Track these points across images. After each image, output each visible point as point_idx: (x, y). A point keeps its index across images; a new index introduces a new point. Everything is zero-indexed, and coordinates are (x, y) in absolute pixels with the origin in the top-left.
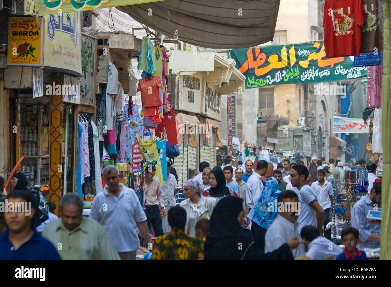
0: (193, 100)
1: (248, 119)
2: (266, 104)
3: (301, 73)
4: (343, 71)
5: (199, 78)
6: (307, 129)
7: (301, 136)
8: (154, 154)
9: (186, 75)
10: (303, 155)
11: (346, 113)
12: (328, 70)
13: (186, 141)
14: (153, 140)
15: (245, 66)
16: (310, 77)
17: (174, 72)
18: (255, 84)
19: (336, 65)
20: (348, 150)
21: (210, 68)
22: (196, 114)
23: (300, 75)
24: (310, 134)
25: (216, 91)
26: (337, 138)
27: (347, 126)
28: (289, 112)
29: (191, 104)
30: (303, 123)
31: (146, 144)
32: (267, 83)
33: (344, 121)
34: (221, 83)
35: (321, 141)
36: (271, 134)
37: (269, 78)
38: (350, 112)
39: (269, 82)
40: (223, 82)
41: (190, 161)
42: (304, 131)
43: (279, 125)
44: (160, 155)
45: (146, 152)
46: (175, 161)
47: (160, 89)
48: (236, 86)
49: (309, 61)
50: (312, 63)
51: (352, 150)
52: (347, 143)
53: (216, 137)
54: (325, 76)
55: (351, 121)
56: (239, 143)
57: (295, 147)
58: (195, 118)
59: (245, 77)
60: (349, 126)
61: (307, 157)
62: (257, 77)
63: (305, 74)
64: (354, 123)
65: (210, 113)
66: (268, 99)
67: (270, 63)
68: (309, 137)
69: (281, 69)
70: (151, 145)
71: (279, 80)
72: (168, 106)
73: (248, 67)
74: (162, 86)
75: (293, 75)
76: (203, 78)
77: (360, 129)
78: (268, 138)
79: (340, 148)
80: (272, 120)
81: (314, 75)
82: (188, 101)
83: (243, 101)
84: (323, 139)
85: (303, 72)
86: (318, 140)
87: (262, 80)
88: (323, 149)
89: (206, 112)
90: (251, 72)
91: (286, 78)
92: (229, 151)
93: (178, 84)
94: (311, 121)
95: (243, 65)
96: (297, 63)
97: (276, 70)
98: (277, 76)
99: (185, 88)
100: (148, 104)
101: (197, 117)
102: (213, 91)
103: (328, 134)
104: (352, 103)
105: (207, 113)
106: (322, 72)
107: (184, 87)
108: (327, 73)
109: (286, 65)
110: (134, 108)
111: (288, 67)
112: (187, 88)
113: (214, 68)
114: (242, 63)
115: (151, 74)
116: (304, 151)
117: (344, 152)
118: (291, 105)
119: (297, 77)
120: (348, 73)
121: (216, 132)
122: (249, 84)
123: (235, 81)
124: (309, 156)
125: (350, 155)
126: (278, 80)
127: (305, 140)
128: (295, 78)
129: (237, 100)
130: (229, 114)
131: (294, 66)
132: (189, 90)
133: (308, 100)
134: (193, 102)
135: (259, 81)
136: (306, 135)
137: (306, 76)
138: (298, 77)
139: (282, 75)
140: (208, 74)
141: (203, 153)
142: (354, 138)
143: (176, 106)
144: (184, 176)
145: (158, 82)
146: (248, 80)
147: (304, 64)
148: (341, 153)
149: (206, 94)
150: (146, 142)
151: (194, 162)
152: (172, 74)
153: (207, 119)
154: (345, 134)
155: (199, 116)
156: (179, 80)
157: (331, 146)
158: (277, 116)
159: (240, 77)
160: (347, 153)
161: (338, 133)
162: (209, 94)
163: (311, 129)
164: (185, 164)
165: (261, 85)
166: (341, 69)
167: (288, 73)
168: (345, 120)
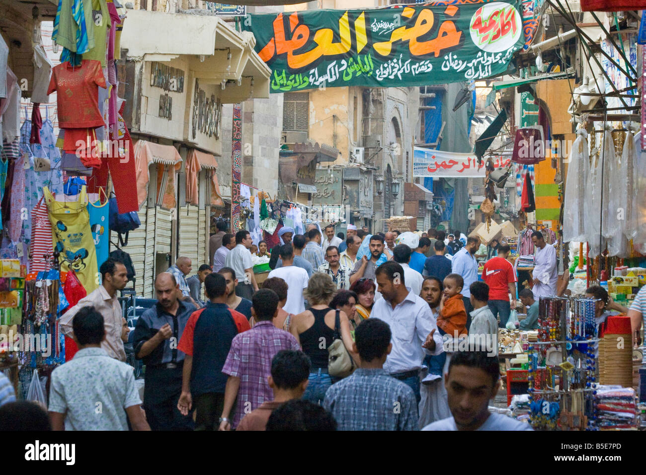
0: (170, 113)
1: (263, 149)
2: (295, 121)
3: (377, 66)
4: (458, 64)
5: (183, 70)
6: (368, 168)
7: (356, 181)
8: (82, 235)
9: (156, 62)
10: (359, 214)
11: (435, 142)
12: (428, 61)
13: (153, 196)
14: (82, 203)
15: (270, 49)
16: (394, 74)
17: (133, 54)
18: (286, 85)
19: (444, 52)
20: (437, 208)
21: (207, 47)
22: (174, 143)
23: (375, 69)
24: (372, 177)
25: (213, 96)
26: (417, 185)
27: (438, 166)
28: (335, 136)
29: (165, 121)
30: (360, 158)
31: (66, 211)
32: (310, 83)
33: (434, 157)
34: (225, 81)
35: (390, 190)
36: (304, 177)
37: (314, 74)
38: (441, 140)
39: (315, 81)
40: (229, 78)
41: (159, 236)
42: (361, 171)
43: (318, 160)
44: (95, 238)
45: (66, 230)
46: (129, 237)
47: (100, 88)
48: (252, 87)
49: (393, 43)
50: (398, 48)
51: (443, 207)
52: (435, 196)
53: (210, 187)
54: (422, 73)
55: (445, 156)
56: (249, 196)
57: (345, 200)
58: (172, 150)
59: (270, 71)
60: (442, 165)
61: (366, 219)
62: (291, 72)
63: (385, 68)
64: (451, 161)
65: (201, 140)
66: (297, 111)
67: (317, 45)
68: (370, 183)
69: (339, 58)
70: (76, 215)
71: (334, 78)
72: (119, 127)
73: (275, 51)
74: (104, 83)
75: (360, 70)
76: (190, 70)
77: (461, 171)
78: (299, 185)
79: (423, 203)
80: (306, 151)
81: (401, 71)
82: (160, 116)
83: (255, 116)
84: (394, 186)
85: (380, 64)
86: (385, 188)
87: (301, 78)
88: (393, 205)
89: (194, 137)
90: (279, 61)
91: (347, 75)
92: (234, 213)
93: (140, 81)
94: (374, 154)
95: (266, 47)
96: (369, 46)
97: (330, 58)
98: (330, 70)
99: (153, 88)
100: (73, 121)
101: (176, 147)
102: (208, 95)
103: (401, 178)
104: (446, 124)
105: (195, 141)
106: (417, 64)
107: (151, 86)
108: (427, 67)
109: (348, 48)
110: (45, 129)
111: (351, 54)
112: (157, 89)
113: (215, 49)
114: (264, 45)
115: (81, 56)
116: (361, 209)
117: (429, 210)
118: (339, 124)
119: (368, 73)
120: (467, 68)
121: (211, 178)
122: (276, 84)
123: (251, 78)
124: (369, 217)
125: (440, 217)
126: (331, 77)
127: (363, 189)
128: (365, 76)
129: (245, 113)
130: (235, 142)
131: (363, 53)
132: (162, 92)
133: (370, 116)
134: (169, 117)
135: (295, 78)
136: (365, 180)
137: (386, 72)
138: (371, 73)
139: (339, 69)
140: (203, 60)
141: (185, 218)
142: (446, 186)
143: (134, 125)
144: (147, 267)
145: (97, 74)
146: (274, 77)
147: (383, 48)
148: (424, 212)
149: (196, 102)
150: (66, 207)
151: (167, 237)
152: (128, 59)
153: (196, 152)
154: (431, 178)
155: (180, 144)
156: (141, 73)
157: (407, 200)
158: (317, 144)
159: (262, 69)
160: (435, 212)
161: (420, 176)
162: (201, 102)
163: (375, 169)
164: (150, 243)
165: (298, 87)
166: (453, 60)
167: (352, 64)
168: (435, 155)
